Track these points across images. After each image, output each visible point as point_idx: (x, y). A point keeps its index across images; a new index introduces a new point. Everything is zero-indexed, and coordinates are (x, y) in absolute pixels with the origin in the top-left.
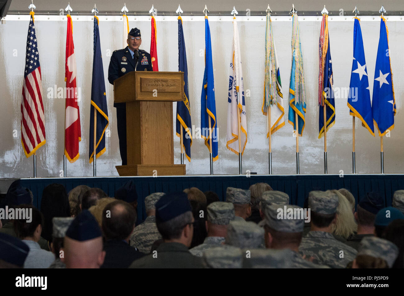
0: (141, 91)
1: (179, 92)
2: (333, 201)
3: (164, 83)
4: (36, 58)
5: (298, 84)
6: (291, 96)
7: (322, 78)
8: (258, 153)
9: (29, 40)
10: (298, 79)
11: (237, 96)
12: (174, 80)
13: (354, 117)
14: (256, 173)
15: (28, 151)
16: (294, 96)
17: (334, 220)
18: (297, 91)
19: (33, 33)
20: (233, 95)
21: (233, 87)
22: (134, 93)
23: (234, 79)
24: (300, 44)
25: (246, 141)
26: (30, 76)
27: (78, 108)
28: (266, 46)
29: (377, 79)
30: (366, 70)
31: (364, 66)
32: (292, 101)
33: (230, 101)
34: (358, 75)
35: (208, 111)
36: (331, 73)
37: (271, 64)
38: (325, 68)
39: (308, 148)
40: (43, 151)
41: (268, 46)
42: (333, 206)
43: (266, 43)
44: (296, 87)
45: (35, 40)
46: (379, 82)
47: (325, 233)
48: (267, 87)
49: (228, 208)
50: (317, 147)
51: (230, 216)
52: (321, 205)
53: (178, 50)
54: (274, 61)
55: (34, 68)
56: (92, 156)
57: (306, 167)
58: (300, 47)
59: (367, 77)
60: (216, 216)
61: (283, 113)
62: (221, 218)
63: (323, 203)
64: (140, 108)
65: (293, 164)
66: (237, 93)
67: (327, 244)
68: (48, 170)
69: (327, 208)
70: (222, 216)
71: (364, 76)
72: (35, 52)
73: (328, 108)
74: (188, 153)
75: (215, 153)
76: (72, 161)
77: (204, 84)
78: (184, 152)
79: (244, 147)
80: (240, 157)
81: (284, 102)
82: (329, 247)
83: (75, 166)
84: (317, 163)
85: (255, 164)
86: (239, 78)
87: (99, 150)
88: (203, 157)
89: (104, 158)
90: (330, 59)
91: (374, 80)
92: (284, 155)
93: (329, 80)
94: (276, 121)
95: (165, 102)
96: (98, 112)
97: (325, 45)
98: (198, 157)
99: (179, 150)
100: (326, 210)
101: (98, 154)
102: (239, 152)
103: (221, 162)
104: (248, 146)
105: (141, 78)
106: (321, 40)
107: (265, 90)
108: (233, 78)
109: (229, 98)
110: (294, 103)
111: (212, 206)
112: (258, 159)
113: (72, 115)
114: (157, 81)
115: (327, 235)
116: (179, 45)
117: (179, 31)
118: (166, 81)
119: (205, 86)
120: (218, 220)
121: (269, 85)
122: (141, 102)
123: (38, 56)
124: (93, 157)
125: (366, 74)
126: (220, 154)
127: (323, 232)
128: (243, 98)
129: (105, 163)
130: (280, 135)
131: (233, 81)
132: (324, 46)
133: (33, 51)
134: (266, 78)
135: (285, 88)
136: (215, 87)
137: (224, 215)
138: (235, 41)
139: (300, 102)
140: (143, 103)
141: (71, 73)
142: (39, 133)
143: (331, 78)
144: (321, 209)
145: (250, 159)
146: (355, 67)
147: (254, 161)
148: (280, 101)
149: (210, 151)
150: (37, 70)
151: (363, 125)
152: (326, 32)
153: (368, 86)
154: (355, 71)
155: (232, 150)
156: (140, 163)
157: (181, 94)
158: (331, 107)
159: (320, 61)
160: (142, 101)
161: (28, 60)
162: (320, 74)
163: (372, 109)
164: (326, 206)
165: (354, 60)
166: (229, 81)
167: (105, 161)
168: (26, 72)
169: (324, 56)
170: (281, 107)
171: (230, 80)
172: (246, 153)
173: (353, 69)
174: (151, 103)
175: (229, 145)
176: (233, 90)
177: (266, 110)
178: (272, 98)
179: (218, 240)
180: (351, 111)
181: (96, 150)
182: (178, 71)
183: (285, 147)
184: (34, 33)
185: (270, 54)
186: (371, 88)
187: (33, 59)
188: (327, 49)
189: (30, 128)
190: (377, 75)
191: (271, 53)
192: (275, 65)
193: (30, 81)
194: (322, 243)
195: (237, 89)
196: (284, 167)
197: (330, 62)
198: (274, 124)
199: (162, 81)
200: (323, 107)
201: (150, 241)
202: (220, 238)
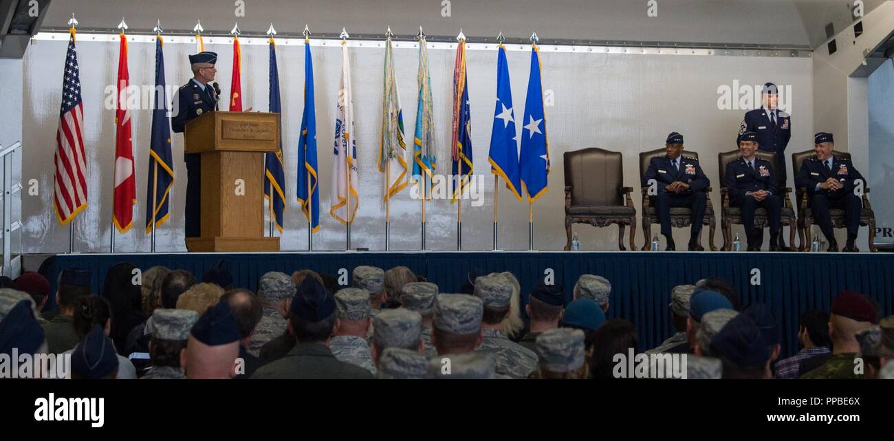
0: (222, 137)
1: (273, 140)
2: (506, 289)
3: (253, 128)
4: (77, 92)
5: (426, 132)
6: (417, 148)
7: (456, 125)
8: (370, 223)
9: (67, 66)
10: (426, 124)
11: (346, 145)
12: (267, 124)
13: (496, 176)
14: (367, 250)
15: (64, 218)
16: (420, 147)
17: (508, 314)
18: (424, 140)
19: (73, 57)
20: (341, 144)
21: (342, 134)
22: (212, 140)
23: (343, 124)
24: (429, 78)
25: (357, 207)
26: (68, 115)
27: (132, 159)
28: (385, 80)
29: (527, 127)
30: (512, 115)
31: (511, 109)
32: (418, 154)
33: (336, 152)
34: (502, 120)
35: (307, 165)
36: (468, 117)
37: (391, 104)
38: (461, 111)
39: (436, 216)
40: (82, 217)
41: (388, 81)
42: (507, 295)
43: (385, 76)
44: (423, 136)
45: (76, 67)
46: (529, 131)
47: (495, 331)
48: (384, 134)
49: (362, 298)
50: (448, 214)
51: (364, 308)
52: (492, 295)
53: (269, 84)
54: (394, 101)
55: (74, 104)
56: (149, 225)
57: (433, 241)
58: (429, 83)
59: (514, 123)
60: (346, 308)
61: (406, 170)
62: (352, 311)
63: (494, 292)
64: (220, 162)
65: (415, 237)
66: (346, 142)
67: (498, 345)
68: (89, 242)
69: (500, 298)
70: (354, 309)
71: (510, 122)
72: (76, 82)
73: (464, 163)
74: (279, 221)
75: (315, 222)
76: (123, 231)
77: (303, 129)
78: (274, 220)
79: (354, 215)
80: (348, 227)
81: (407, 155)
82: (500, 349)
83: (125, 238)
84: (446, 235)
85: (367, 237)
86: (349, 122)
87: (159, 217)
88: (298, 228)
89: (165, 227)
90: (468, 99)
91: (523, 129)
92: (405, 224)
93: (465, 126)
94: (395, 180)
95: (254, 153)
96: (159, 165)
97: (461, 80)
98: (292, 227)
99: (269, 217)
100: (498, 301)
101: (158, 222)
102: (346, 221)
103: (321, 235)
104: (359, 213)
105: (222, 121)
106: (456, 75)
107: (383, 138)
108: (341, 122)
109: (335, 149)
110: (420, 156)
111: (340, 295)
112: (372, 230)
113: (124, 169)
114: (245, 124)
115: (498, 333)
116: (271, 76)
117: (270, 58)
118: (256, 125)
119: (304, 132)
120: (348, 314)
121: (388, 133)
122: (222, 153)
123: (79, 88)
124: (151, 225)
125: (512, 120)
126: (321, 224)
127: (493, 330)
128: (354, 148)
129: (166, 235)
130: (401, 199)
131: (341, 126)
132: (460, 83)
133: (73, 82)
134: (384, 123)
135: (408, 137)
136: (317, 133)
137: (356, 307)
138: (345, 73)
139: (427, 155)
140: (225, 153)
141: (125, 112)
142: (78, 192)
143: (469, 124)
144: (492, 301)
145: (360, 230)
146: (499, 110)
147: (366, 233)
148: (402, 154)
149: (309, 220)
150: (77, 108)
151: (508, 186)
152: (462, 64)
153: (515, 135)
154: (499, 116)
155: (338, 218)
156: (219, 236)
157: (275, 142)
158: (468, 162)
159: (454, 102)
160: (223, 151)
161: (65, 94)
162: (455, 119)
163: (520, 166)
164: (497, 295)
165: (497, 101)
166: (335, 126)
167: (166, 232)
168: (63, 109)
169: (460, 95)
170: (403, 162)
171: (337, 125)
172: (355, 222)
173: (496, 114)
174: (236, 154)
175: (334, 212)
176: (342, 138)
177: (383, 167)
178: (392, 150)
179: (348, 339)
180: (493, 168)
181: (156, 216)
182: (268, 112)
183: (405, 215)
184: (75, 58)
185: (389, 92)
186: (518, 138)
187: (73, 93)
188: (463, 86)
189: (66, 186)
190: (526, 122)
191: (391, 90)
192: (397, 106)
193: (68, 122)
194: (492, 343)
195: (346, 137)
196: (403, 242)
197: (468, 103)
198: (393, 183)
199: (251, 124)
200: (458, 162)
201: (259, 342)
202: (350, 337)
